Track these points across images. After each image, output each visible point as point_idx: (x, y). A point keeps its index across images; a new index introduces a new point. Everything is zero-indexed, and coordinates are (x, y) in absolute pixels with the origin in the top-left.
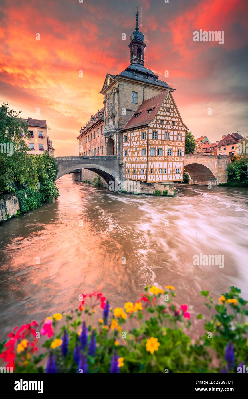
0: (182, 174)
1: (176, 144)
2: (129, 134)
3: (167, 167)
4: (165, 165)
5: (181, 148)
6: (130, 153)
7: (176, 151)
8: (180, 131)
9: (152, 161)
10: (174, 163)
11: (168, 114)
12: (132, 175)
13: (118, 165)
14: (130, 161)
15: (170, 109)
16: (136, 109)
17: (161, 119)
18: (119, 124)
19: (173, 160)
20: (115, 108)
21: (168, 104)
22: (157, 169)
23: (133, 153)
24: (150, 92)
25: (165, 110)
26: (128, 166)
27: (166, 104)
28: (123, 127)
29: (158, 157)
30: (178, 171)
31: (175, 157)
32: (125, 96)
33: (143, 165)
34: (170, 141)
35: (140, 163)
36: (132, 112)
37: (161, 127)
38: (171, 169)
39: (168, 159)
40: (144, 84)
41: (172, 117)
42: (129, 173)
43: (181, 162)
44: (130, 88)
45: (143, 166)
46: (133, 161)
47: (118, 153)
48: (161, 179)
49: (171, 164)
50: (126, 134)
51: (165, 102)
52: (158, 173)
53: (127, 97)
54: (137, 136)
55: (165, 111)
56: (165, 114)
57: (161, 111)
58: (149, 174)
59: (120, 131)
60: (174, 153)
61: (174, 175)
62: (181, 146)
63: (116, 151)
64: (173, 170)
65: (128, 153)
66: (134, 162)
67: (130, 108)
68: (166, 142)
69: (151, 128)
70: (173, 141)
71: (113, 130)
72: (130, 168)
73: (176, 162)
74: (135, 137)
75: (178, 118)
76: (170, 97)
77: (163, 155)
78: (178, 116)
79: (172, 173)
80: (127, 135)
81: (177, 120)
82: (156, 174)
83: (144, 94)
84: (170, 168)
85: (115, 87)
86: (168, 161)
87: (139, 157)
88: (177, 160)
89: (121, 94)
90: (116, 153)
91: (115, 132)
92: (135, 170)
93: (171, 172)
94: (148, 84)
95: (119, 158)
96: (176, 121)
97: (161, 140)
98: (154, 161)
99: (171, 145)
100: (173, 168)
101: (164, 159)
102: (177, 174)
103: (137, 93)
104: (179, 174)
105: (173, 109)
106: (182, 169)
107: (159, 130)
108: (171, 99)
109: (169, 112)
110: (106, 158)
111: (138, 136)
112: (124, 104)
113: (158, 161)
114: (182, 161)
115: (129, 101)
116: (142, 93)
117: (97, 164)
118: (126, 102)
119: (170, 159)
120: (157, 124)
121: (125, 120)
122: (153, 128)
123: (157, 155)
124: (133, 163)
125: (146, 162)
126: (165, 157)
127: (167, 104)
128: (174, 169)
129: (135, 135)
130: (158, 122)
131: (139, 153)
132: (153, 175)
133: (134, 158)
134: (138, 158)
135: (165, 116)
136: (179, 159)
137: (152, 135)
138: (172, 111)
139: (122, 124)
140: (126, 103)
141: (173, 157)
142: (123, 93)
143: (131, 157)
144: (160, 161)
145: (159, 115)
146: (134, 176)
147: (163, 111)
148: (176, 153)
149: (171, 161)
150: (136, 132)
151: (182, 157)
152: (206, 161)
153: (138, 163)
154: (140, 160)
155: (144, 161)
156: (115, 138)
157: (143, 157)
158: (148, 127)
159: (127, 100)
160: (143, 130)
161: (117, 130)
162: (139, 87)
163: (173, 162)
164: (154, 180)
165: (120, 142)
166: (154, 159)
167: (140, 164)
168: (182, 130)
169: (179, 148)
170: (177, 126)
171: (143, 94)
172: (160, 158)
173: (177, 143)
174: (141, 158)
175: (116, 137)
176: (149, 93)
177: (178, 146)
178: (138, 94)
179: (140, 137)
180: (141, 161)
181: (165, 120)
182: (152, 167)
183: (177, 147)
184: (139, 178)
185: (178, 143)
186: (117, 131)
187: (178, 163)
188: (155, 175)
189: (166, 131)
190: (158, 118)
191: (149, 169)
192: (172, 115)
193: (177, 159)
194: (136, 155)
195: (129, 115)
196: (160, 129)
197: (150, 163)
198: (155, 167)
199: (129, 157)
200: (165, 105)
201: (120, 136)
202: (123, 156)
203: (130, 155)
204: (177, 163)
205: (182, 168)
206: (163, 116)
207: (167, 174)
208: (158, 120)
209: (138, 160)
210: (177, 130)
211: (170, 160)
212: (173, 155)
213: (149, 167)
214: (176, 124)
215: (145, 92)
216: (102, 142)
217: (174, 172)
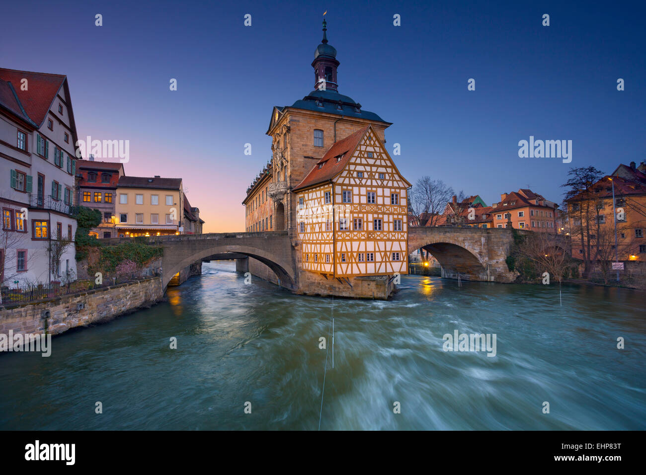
0: (405, 261)
1: (389, 211)
2: (306, 195)
3: (375, 249)
4: (371, 246)
5: (400, 217)
6: (309, 226)
7: (391, 222)
8: (396, 188)
9: (344, 240)
10: (387, 243)
11: (371, 161)
12: (312, 264)
13: (290, 246)
14: (309, 240)
15: (375, 154)
16: (322, 156)
17: (356, 169)
18: (290, 180)
19: (385, 238)
20: (286, 156)
21: (370, 145)
22: (355, 254)
23: (313, 226)
24: (347, 128)
25: (363, 155)
26: (307, 249)
27: (365, 147)
28: (298, 185)
29: (355, 233)
30: (396, 256)
31: (389, 232)
32: (301, 136)
33: (327, 246)
34: (377, 205)
35: (323, 243)
36: (315, 160)
37: (358, 183)
38: (383, 254)
39: (376, 236)
40: (335, 118)
41: (378, 166)
42: (308, 260)
43: (402, 240)
44: (310, 125)
45: (328, 249)
46: (313, 240)
47: (289, 227)
48: (363, 272)
49: (381, 244)
50: (303, 195)
51: (364, 144)
52: (355, 260)
53: (305, 139)
54: (317, 198)
55: (364, 157)
56: (364, 161)
57: (357, 157)
58: (338, 262)
59: (293, 191)
60: (386, 225)
61: (388, 264)
62: (399, 214)
63: (288, 224)
64: (385, 255)
65: (306, 226)
66: (315, 242)
67: (310, 155)
68: (370, 207)
69: (339, 184)
70: (384, 205)
71: (282, 190)
72: (310, 251)
73: (392, 241)
74: (315, 199)
75: (389, 167)
76: (372, 135)
77: (365, 229)
78: (389, 164)
79: (384, 260)
80: (304, 197)
81: (389, 170)
82: (352, 263)
83: (336, 133)
84: (380, 252)
85: (285, 125)
86: (375, 240)
87: (322, 232)
88: (393, 238)
89: (295, 133)
90: (288, 226)
91: (286, 193)
92: (316, 254)
93: (382, 258)
94: (341, 118)
95: (292, 234)
96: (387, 173)
97: (360, 204)
98: (348, 240)
99: (379, 211)
100: (386, 252)
101: (368, 235)
102: (396, 262)
103: (322, 131)
104: (400, 261)
105: (380, 153)
106: (404, 253)
107: (354, 188)
108: (374, 139)
109: (373, 158)
110: (267, 235)
111: (319, 198)
112: (300, 149)
113: (356, 240)
114: (403, 238)
115: (309, 144)
116: (333, 132)
117: (251, 245)
118: (303, 145)
119: (379, 236)
120: (349, 178)
121: (301, 173)
122: (342, 185)
123: (353, 230)
124: (313, 243)
125: (333, 241)
126: (369, 233)
127: (368, 146)
128: (388, 253)
129: (314, 197)
130: (352, 175)
131: (321, 225)
132: (346, 265)
133: (314, 234)
134: (320, 234)
135: (364, 165)
136: (398, 236)
137: (340, 196)
138: (378, 156)
139: (296, 180)
140: (303, 147)
141: (386, 232)
142: (298, 132)
143: (310, 233)
144: (359, 240)
145: (353, 164)
146: (316, 265)
147: (361, 158)
148: (391, 225)
149: (381, 240)
150: (316, 191)
151: (403, 231)
152: (462, 238)
153: (321, 244)
154: (323, 239)
155: (329, 240)
156: (286, 203)
157: (328, 234)
158: (332, 183)
159: (305, 143)
160: (326, 188)
161: (288, 189)
162: (327, 122)
163: (385, 241)
164: (349, 272)
165: (293, 208)
166: (347, 236)
167: (323, 246)
168: (400, 188)
169: (396, 217)
170: (388, 180)
171: (334, 132)
172: (359, 235)
173: (392, 209)
174: (325, 234)
175: (287, 201)
176: (345, 130)
177: (393, 214)
178: (325, 133)
179: (323, 199)
180: (325, 240)
181: (366, 171)
182: (344, 250)
183: (391, 217)
184: (323, 270)
185: (394, 209)
186: (289, 191)
187: (396, 244)
188: (350, 265)
189: (369, 189)
190: (351, 169)
191: (339, 254)
192: (378, 163)
193: (394, 236)
194: (317, 230)
195: (308, 164)
196: (356, 185)
197: (339, 244)
198: (349, 250)
199: (307, 233)
200: (363, 148)
201: (292, 198)
202: (299, 232)
203: (309, 230)
204: (394, 242)
205: (404, 251)
206: (361, 164)
207: (375, 262)
208: (352, 172)
209: (321, 239)
210: (390, 188)
211: (378, 238)
212: (386, 229)
213: (338, 249)
214: (387, 177)
215: (337, 129)
216: (271, 208)
217: (389, 258)
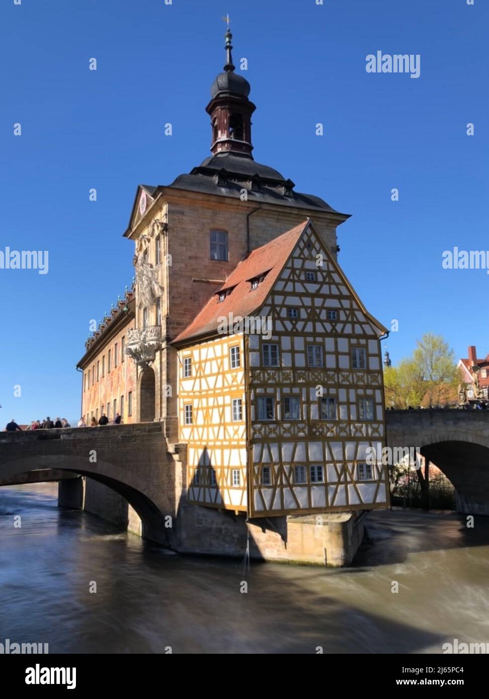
0: (382, 482)
1: (348, 381)
3: (324, 457)
4: (314, 452)
6: (200, 412)
7: (352, 403)
8: (358, 337)
9: (265, 440)
10: (347, 444)
11: (312, 288)
12: (207, 489)
14: (201, 440)
15: (319, 274)
16: (223, 277)
18: (167, 323)
19: (343, 434)
20: (160, 278)
21: (310, 258)
22: (286, 468)
23: (207, 412)
25: (299, 276)
26: (197, 458)
28: (181, 333)
29: (286, 425)
31: (349, 422)
33: (235, 452)
34: (326, 370)
35: (227, 447)
36: (213, 286)
38: (339, 465)
39: (325, 430)
40: (248, 207)
41: (325, 297)
42: (198, 480)
43: (375, 440)
44: (202, 221)
45: (237, 458)
46: (208, 440)
47: (164, 415)
48: (304, 504)
49: (336, 447)
50: (189, 352)
51: (300, 255)
52: (288, 480)
53: (194, 245)
54: (216, 359)
55: (299, 280)
56: (299, 288)
57: (286, 280)
58: (255, 484)
59: (172, 345)
60: (343, 410)
61: (350, 487)
62: (367, 387)
63: (161, 408)
64: (344, 469)
65: (195, 412)
66: (213, 443)
67: (203, 275)
68: (313, 374)
70: (338, 370)
71: (151, 343)
73: (357, 440)
74: (211, 360)
75: (346, 297)
76: (312, 238)
77: (304, 418)
78: (345, 293)
79: (342, 479)
80: (192, 355)
81: (345, 303)
82: (282, 487)
83: (251, 234)
84: (334, 462)
85: (158, 221)
86: (324, 439)
87: (225, 425)
88: (358, 434)
89: (176, 236)
90: (161, 416)
91: (159, 348)
92: (213, 470)
93: (339, 476)
94: (257, 207)
95: (169, 429)
96: (343, 308)
98: (273, 440)
99: (330, 382)
100: (344, 462)
101: (310, 429)
103: (225, 232)
104: (373, 481)
105: (329, 272)
109: (316, 282)
110: (123, 433)
111: (219, 358)
112: (185, 264)
113: (287, 440)
114: (376, 435)
115: (200, 254)
116: (244, 232)
118: (190, 258)
119: (331, 430)
120: (274, 319)
123: (282, 418)
124: (207, 447)
125: (245, 443)
126: (311, 424)
127: (307, 259)
128: (349, 465)
129: (211, 355)
130: (279, 314)
131: (223, 412)
132: (271, 490)
133: (210, 429)
134: (222, 428)
135: (300, 295)
136: (366, 430)
137: (258, 354)
138: (324, 278)
139: (178, 324)
140: (191, 261)
141: (343, 422)
142: (182, 234)
143: (203, 426)
144: (295, 440)
146: (213, 491)
147: (294, 281)
148: (353, 409)
149: (336, 438)
150: (213, 345)
151: (376, 421)
153: (222, 447)
154: (227, 437)
155: (238, 440)
156: (158, 366)
157: (236, 427)
159: (193, 254)
160: (232, 339)
161: (162, 341)
162: (234, 214)
163: (343, 440)
165: (170, 377)
166: (272, 431)
167: (226, 452)
168: (366, 337)
169: (361, 393)
170: (345, 323)
171: (246, 233)
172: (294, 430)
173: (352, 378)
174: (230, 430)
175: (161, 363)
176: (266, 230)
177: (356, 387)
178: (229, 234)
179: (226, 360)
180: (230, 440)
181: (303, 306)
182: (266, 459)
183: (352, 392)
185: (358, 377)
186: (164, 345)
187: (363, 446)
188: (278, 490)
189: (310, 339)
190: (276, 303)
191: (256, 468)
192: (325, 290)
193: (360, 430)
194: (216, 419)
195: (200, 294)
196: (286, 333)
197: (256, 448)
198: (276, 459)
199: (197, 427)
200: (297, 263)
201: (170, 358)
202: (182, 424)
203: (200, 421)
204: (360, 443)
206: (294, 294)
207: (326, 485)
208: (278, 309)
209: (222, 438)
210: (348, 336)
211: (330, 435)
212: (343, 416)
213: (256, 459)
214: (343, 317)
215: (250, 227)
216: (130, 378)
217: (351, 475)
